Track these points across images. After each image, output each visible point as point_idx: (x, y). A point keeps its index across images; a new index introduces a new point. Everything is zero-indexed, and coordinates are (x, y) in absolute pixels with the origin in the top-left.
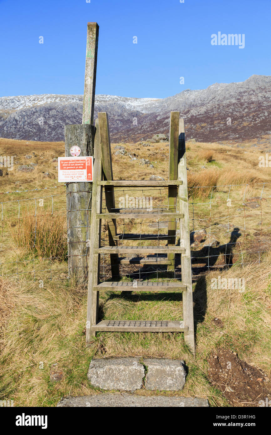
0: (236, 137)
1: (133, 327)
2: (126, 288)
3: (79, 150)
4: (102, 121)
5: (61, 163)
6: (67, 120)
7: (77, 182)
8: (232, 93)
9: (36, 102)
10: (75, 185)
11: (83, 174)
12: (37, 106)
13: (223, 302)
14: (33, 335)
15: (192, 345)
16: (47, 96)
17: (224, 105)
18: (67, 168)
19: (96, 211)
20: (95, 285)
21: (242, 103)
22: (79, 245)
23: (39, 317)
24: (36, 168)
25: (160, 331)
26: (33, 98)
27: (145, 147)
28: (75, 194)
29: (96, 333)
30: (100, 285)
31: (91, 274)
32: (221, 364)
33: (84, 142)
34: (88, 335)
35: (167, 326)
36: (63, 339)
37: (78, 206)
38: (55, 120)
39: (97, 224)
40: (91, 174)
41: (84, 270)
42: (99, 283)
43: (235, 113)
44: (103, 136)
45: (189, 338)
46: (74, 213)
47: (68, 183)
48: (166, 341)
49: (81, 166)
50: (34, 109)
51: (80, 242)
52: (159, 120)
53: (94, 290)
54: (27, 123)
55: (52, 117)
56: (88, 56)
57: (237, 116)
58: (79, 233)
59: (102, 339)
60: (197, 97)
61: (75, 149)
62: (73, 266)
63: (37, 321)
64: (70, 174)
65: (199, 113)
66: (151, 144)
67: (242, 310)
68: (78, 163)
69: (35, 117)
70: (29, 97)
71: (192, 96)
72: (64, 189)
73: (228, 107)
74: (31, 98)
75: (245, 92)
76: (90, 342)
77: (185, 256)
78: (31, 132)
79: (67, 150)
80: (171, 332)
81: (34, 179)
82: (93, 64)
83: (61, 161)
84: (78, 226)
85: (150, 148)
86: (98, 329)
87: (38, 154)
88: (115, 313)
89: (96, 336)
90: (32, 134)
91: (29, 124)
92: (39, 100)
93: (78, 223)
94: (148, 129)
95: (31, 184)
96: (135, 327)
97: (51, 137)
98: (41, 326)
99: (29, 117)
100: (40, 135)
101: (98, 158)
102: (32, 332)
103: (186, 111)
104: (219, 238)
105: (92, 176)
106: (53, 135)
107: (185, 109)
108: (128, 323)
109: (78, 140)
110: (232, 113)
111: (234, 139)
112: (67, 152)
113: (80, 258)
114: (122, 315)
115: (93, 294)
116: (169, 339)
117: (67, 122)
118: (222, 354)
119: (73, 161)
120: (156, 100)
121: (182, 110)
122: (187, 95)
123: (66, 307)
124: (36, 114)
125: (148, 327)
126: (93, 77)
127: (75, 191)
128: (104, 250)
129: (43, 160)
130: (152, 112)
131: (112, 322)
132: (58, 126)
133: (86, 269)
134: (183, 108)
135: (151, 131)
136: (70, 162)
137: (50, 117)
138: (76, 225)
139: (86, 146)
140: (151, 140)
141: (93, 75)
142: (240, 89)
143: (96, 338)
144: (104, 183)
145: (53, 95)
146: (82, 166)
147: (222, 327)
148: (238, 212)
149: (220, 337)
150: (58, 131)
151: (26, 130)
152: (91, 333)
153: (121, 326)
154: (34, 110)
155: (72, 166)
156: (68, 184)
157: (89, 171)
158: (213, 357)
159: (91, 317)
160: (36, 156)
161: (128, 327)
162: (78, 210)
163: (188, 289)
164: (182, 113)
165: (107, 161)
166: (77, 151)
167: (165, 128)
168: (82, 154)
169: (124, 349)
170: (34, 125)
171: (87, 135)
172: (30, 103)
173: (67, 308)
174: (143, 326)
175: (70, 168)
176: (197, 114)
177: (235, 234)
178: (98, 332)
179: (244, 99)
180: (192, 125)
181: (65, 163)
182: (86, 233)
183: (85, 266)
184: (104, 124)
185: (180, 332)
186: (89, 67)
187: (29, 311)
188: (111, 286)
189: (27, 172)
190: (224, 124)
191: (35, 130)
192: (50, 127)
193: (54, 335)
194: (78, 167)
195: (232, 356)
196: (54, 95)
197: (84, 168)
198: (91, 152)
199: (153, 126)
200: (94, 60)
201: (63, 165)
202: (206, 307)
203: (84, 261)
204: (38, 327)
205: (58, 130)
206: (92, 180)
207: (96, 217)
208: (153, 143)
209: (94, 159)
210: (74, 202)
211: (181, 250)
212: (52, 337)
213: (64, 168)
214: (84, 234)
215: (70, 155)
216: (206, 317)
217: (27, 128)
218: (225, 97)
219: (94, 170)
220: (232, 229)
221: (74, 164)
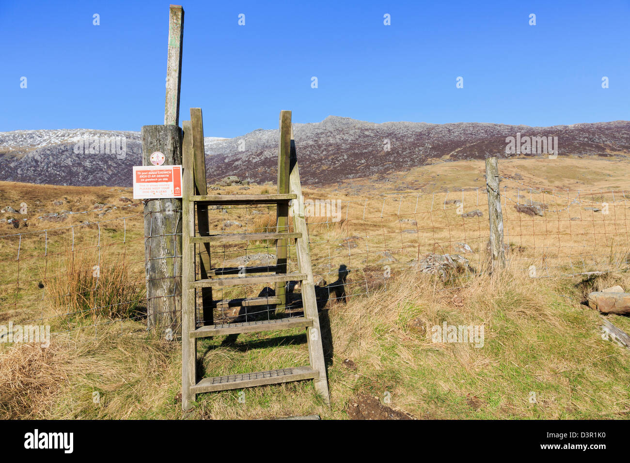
0: (315, 182)
1: (249, 380)
2: (235, 330)
3: (163, 158)
4: (196, 119)
5: (137, 173)
6: (109, 161)
7: (161, 199)
8: (309, 135)
9: (66, 138)
10: (157, 202)
11: (168, 188)
12: (67, 143)
13: (351, 340)
14: (97, 416)
15: (326, 394)
16: (82, 131)
17: (301, 146)
18: (146, 180)
19: (189, 233)
20: (193, 330)
21: (320, 145)
22: (164, 282)
23: (105, 388)
24: (70, 217)
25: (284, 381)
26: (62, 133)
27: (215, 191)
28: (158, 215)
29: (197, 395)
30: (199, 330)
31: (186, 316)
32: (363, 413)
33: (169, 147)
34: (185, 402)
35: (292, 373)
36: (146, 414)
37: (162, 230)
38: (93, 161)
39: (191, 251)
40: (180, 188)
41: (171, 315)
42: (197, 328)
43: (313, 156)
44: (197, 138)
45: (321, 385)
46: (156, 240)
47: (148, 199)
48: (291, 395)
49: (165, 177)
50: (62, 147)
51: (165, 278)
52: (227, 163)
53: (191, 337)
54: (52, 164)
55: (88, 158)
56: (171, 45)
57: (316, 159)
58: (164, 266)
59: (205, 403)
60: (270, 137)
61: (158, 157)
62: (154, 312)
63: (103, 394)
64: (150, 189)
65: (274, 155)
66: (221, 188)
67: (375, 347)
68: (161, 174)
69: (64, 157)
70: (56, 132)
71: (264, 136)
72: (142, 207)
73: (305, 148)
74: (59, 132)
75: (322, 133)
76: (189, 410)
77: (308, 284)
78: (58, 176)
79: (146, 157)
80: (297, 381)
81: (68, 230)
82: (179, 55)
83: (137, 171)
84: (162, 256)
85: (220, 192)
86: (200, 390)
87: (72, 199)
88: (219, 367)
89: (196, 401)
90: (60, 178)
91: (55, 165)
92: (71, 135)
93: (162, 252)
94: (215, 173)
95: (64, 235)
96: (250, 380)
97: (87, 182)
98: (110, 401)
99: (55, 157)
100: (71, 180)
101: (188, 168)
102: (97, 411)
103: (258, 152)
104: (324, 277)
105: (180, 191)
106: (90, 180)
107: (257, 150)
108: (240, 376)
109: (160, 144)
110: (310, 156)
111: (313, 184)
112: (146, 160)
113: (165, 299)
114: (230, 369)
115: (189, 343)
116: (295, 392)
117: (110, 163)
118: (362, 400)
119: (154, 171)
120: (223, 140)
121: (254, 151)
122: (259, 135)
123: (147, 370)
124: (65, 153)
125: (268, 378)
126: (178, 70)
127: (157, 211)
128: (203, 283)
129: (79, 207)
130: (219, 153)
131: (218, 378)
132: (97, 168)
133: (174, 314)
134: (255, 149)
135: (218, 175)
136: (150, 173)
137: (86, 157)
138: (159, 256)
139: (172, 153)
140: (221, 183)
141: (178, 68)
142: (316, 130)
143: (197, 404)
144: (198, 198)
145: (90, 130)
146: (167, 178)
147: (356, 369)
148: (336, 252)
149: (356, 381)
150: (98, 175)
151: (51, 174)
152: (189, 397)
153: (231, 382)
154: (63, 149)
155: (153, 178)
156: (147, 201)
157: (177, 184)
158: (353, 405)
159: (188, 374)
160: (69, 202)
161: (241, 381)
162: (161, 236)
163: (314, 323)
164: (254, 155)
165: (201, 170)
166: (160, 158)
167: (235, 172)
168: (167, 162)
169: (237, 413)
170: (63, 167)
171: (173, 138)
172: (57, 139)
173: (149, 371)
174: (260, 378)
175: (150, 180)
176: (271, 156)
177: (343, 272)
178: (199, 394)
179: (321, 140)
180: (267, 169)
181: (143, 173)
182: (173, 265)
183: (172, 310)
184: (197, 123)
185: (309, 380)
186: (173, 58)
187: (89, 381)
188: (214, 330)
189: (56, 222)
190: (302, 167)
191: (63, 174)
192: (86, 170)
193: (131, 409)
194: (161, 179)
195: (374, 402)
196: (92, 130)
197: (170, 180)
198: (178, 161)
199: (220, 169)
200: (179, 49)
201: (140, 177)
202: (332, 348)
203: (170, 304)
204: (104, 404)
205: (98, 173)
206: (180, 195)
207: (189, 242)
208: (224, 186)
209: (183, 169)
210: (156, 225)
211: (302, 276)
212: (129, 413)
213: (142, 180)
214: (170, 267)
215: (149, 164)
216: (334, 359)
217: (52, 171)
218: (301, 138)
219: (184, 182)
220: (338, 267)
221: (156, 175)
